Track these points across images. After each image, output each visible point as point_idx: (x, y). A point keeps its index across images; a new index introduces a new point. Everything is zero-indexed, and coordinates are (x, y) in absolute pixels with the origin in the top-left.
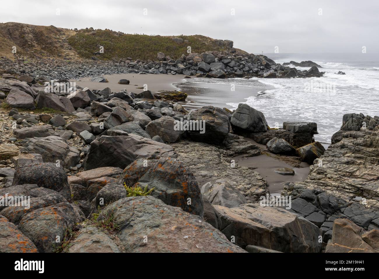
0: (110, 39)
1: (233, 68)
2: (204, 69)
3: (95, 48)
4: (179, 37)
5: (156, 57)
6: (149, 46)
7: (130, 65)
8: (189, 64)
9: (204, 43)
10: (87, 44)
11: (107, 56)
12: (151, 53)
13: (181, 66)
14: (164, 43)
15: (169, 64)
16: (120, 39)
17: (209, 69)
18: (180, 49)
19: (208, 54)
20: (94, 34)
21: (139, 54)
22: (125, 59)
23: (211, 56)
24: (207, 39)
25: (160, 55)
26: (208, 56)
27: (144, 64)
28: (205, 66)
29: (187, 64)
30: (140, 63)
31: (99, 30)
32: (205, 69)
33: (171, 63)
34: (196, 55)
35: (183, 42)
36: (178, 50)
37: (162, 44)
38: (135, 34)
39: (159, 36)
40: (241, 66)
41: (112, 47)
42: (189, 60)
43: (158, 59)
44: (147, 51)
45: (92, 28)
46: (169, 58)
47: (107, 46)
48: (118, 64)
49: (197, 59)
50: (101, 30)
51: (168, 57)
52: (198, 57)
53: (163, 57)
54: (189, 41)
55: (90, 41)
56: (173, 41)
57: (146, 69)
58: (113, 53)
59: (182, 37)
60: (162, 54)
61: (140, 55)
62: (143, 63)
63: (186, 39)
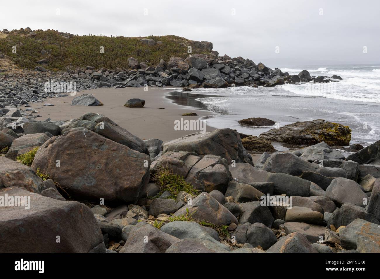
0: (58, 42)
1: (229, 74)
2: (197, 78)
3: (39, 54)
4: (148, 38)
5: (127, 64)
6: (113, 50)
7: (94, 76)
8: (174, 71)
9: (183, 45)
10: (26, 50)
11: (57, 65)
12: (119, 59)
13: (165, 75)
14: (132, 46)
15: (147, 72)
16: (72, 42)
17: (203, 78)
18: (153, 53)
19: (197, 58)
20: (33, 36)
21: (102, 61)
22: (84, 68)
23: (202, 60)
24: (183, 40)
25: (132, 61)
26: (197, 61)
27: (112, 74)
28: (197, 73)
29: (172, 72)
30: (107, 73)
31: (39, 30)
32: (199, 77)
33: (149, 72)
34: (179, 60)
35: (156, 44)
36: (151, 54)
37: (130, 46)
38: (91, 35)
39: (121, 37)
40: (238, 72)
41: (62, 53)
42: (172, 66)
43: (130, 67)
44: (112, 56)
45: (29, 28)
46: (144, 65)
47: (56, 52)
48: (77, 75)
49: (183, 65)
50: (41, 30)
51: (143, 63)
52: (182, 63)
53: (136, 64)
54: (163, 43)
55: (31, 46)
56: (143, 43)
57: (117, 80)
58: (65, 60)
59: (152, 37)
60: (135, 60)
61: (104, 63)
62: (110, 72)
63: (159, 41)
